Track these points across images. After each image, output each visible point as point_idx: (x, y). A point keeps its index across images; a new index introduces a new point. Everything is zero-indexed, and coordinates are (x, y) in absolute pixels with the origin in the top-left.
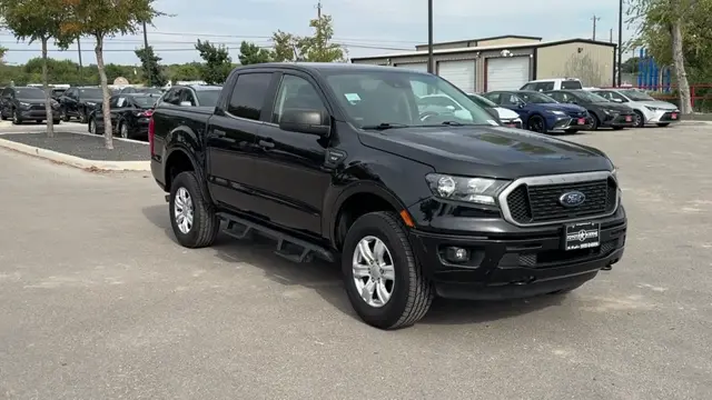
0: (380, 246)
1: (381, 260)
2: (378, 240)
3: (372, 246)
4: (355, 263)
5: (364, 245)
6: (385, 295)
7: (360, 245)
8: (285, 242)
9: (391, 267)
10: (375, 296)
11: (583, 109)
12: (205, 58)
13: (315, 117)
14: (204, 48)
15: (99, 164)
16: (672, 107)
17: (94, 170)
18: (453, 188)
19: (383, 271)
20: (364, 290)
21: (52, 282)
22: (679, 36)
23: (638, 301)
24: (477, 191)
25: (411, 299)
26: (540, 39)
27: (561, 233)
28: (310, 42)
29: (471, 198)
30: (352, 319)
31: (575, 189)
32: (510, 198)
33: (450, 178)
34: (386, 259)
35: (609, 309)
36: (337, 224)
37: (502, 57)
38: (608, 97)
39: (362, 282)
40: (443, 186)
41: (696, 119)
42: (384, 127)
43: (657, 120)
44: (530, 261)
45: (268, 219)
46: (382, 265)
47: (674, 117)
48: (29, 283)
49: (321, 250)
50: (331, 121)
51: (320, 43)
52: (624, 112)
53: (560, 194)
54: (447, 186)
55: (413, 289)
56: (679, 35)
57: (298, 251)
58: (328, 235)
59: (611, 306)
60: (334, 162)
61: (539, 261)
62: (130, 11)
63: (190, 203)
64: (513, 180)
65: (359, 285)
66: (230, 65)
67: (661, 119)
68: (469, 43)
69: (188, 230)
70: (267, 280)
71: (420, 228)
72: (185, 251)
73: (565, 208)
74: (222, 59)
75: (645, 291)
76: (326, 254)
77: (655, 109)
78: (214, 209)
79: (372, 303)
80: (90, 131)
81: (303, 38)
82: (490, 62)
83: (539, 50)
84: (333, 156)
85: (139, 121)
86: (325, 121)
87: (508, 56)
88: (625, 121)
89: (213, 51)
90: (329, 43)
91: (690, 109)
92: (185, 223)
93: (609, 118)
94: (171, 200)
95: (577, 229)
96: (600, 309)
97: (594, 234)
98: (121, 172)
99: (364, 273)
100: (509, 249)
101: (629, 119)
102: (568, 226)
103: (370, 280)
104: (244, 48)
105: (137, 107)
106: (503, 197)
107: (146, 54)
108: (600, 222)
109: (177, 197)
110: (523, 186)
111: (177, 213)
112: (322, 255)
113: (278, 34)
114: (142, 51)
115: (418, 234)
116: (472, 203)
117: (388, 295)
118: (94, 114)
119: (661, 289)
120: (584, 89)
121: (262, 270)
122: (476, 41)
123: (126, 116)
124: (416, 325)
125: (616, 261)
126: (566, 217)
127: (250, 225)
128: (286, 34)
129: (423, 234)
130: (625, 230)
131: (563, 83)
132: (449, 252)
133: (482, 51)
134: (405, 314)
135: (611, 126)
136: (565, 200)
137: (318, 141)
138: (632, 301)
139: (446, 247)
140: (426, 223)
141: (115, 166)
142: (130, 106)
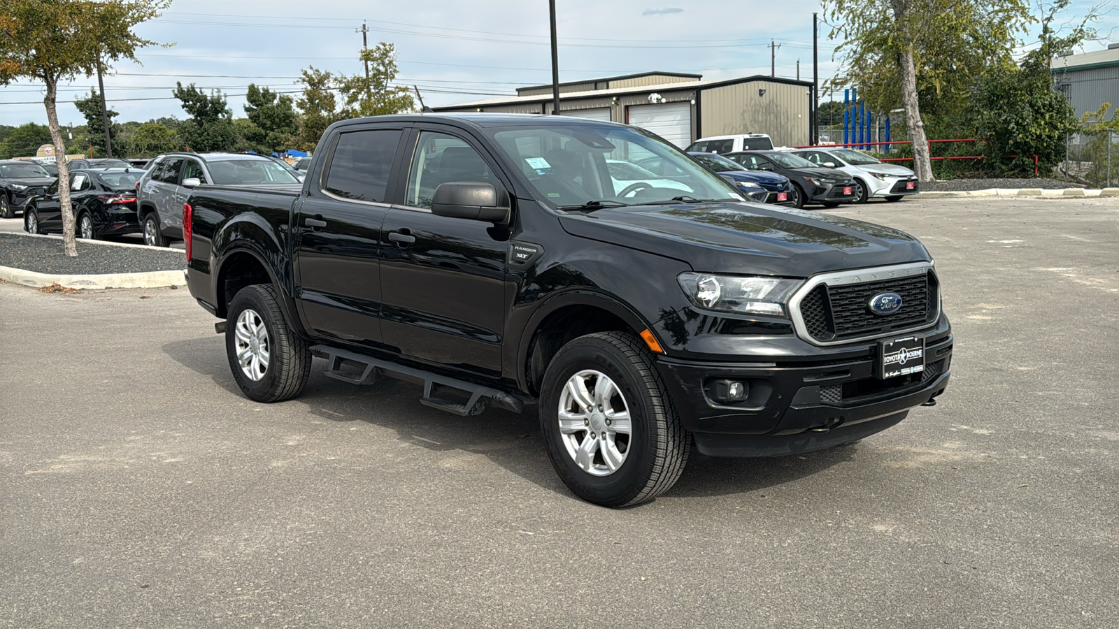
0: (606, 385)
1: (606, 404)
2: (601, 375)
3: (591, 383)
4: (562, 411)
5: (576, 385)
6: (615, 457)
7: (570, 384)
8: (436, 386)
9: (625, 414)
10: (598, 458)
11: (783, 178)
12: (190, 110)
13: (486, 195)
14: (188, 96)
15: (64, 280)
16: (906, 172)
17: (56, 289)
18: (718, 293)
19: (609, 421)
20: (580, 453)
21: (67, 463)
22: (912, 70)
23: (959, 449)
24: (752, 296)
25: (659, 461)
26: (699, 77)
27: (875, 354)
28: (363, 84)
29: (748, 308)
30: (559, 496)
31: (888, 289)
32: (805, 304)
33: (713, 278)
34: (616, 404)
35: (925, 463)
36: (529, 355)
37: (650, 104)
38: (814, 160)
39: (574, 440)
40: (703, 290)
41: (939, 188)
42: (593, 207)
43: (887, 192)
44: (832, 397)
45: (398, 350)
46: (609, 412)
47: (910, 186)
48: (30, 467)
49: (499, 395)
50: (510, 199)
51: (379, 85)
52: (841, 181)
53: (870, 297)
54: (711, 291)
55: (662, 446)
56: (911, 66)
57: (463, 399)
58: (512, 372)
59: (923, 458)
60: (521, 262)
61: (844, 396)
62: (100, 39)
63: (264, 332)
64: (807, 279)
65: (570, 444)
66: (229, 121)
67: (891, 192)
68: (596, 84)
69: (260, 376)
70: (405, 445)
71: (672, 354)
72: (259, 408)
73: (876, 317)
74: (217, 112)
75: (965, 436)
76: (508, 400)
77: (883, 176)
78: (305, 341)
79: (592, 470)
80: (27, 229)
81: (350, 77)
82: (632, 112)
83: (703, 93)
84: (520, 251)
85: (110, 211)
86: (502, 201)
87: (659, 104)
88: (842, 195)
89: (203, 99)
90: (391, 85)
91: (929, 176)
92: (255, 364)
93: (821, 190)
94: (229, 330)
95: (897, 347)
96: (912, 464)
97: (918, 353)
98: (102, 291)
99: (579, 426)
100: (806, 380)
101: (847, 191)
102: (885, 344)
103: (588, 436)
104: (253, 94)
105: (106, 189)
106: (794, 305)
107: (94, 107)
108: (924, 336)
109: (240, 324)
110: (821, 288)
111: (239, 350)
112: (500, 402)
113: (310, 72)
114: (87, 102)
115: (671, 363)
116: (749, 314)
117: (620, 458)
118: (34, 202)
119: (985, 432)
120: (776, 149)
121: (390, 431)
122: (607, 81)
123: (89, 205)
124: (659, 500)
125: (941, 392)
126: (879, 331)
127: (372, 363)
128: (323, 73)
129: (679, 362)
130: (951, 347)
131: (745, 140)
132: (719, 388)
133: (619, 96)
134: (651, 483)
135: (823, 202)
136: (877, 306)
137: (489, 230)
138: (950, 451)
139: (714, 380)
140: (680, 347)
141: (89, 283)
142: (93, 188)
